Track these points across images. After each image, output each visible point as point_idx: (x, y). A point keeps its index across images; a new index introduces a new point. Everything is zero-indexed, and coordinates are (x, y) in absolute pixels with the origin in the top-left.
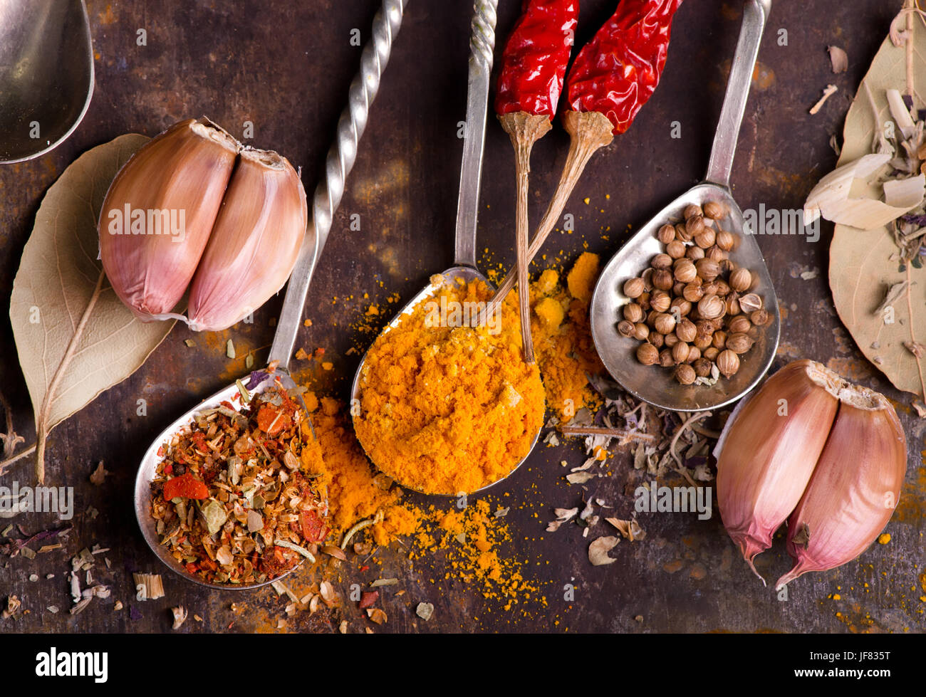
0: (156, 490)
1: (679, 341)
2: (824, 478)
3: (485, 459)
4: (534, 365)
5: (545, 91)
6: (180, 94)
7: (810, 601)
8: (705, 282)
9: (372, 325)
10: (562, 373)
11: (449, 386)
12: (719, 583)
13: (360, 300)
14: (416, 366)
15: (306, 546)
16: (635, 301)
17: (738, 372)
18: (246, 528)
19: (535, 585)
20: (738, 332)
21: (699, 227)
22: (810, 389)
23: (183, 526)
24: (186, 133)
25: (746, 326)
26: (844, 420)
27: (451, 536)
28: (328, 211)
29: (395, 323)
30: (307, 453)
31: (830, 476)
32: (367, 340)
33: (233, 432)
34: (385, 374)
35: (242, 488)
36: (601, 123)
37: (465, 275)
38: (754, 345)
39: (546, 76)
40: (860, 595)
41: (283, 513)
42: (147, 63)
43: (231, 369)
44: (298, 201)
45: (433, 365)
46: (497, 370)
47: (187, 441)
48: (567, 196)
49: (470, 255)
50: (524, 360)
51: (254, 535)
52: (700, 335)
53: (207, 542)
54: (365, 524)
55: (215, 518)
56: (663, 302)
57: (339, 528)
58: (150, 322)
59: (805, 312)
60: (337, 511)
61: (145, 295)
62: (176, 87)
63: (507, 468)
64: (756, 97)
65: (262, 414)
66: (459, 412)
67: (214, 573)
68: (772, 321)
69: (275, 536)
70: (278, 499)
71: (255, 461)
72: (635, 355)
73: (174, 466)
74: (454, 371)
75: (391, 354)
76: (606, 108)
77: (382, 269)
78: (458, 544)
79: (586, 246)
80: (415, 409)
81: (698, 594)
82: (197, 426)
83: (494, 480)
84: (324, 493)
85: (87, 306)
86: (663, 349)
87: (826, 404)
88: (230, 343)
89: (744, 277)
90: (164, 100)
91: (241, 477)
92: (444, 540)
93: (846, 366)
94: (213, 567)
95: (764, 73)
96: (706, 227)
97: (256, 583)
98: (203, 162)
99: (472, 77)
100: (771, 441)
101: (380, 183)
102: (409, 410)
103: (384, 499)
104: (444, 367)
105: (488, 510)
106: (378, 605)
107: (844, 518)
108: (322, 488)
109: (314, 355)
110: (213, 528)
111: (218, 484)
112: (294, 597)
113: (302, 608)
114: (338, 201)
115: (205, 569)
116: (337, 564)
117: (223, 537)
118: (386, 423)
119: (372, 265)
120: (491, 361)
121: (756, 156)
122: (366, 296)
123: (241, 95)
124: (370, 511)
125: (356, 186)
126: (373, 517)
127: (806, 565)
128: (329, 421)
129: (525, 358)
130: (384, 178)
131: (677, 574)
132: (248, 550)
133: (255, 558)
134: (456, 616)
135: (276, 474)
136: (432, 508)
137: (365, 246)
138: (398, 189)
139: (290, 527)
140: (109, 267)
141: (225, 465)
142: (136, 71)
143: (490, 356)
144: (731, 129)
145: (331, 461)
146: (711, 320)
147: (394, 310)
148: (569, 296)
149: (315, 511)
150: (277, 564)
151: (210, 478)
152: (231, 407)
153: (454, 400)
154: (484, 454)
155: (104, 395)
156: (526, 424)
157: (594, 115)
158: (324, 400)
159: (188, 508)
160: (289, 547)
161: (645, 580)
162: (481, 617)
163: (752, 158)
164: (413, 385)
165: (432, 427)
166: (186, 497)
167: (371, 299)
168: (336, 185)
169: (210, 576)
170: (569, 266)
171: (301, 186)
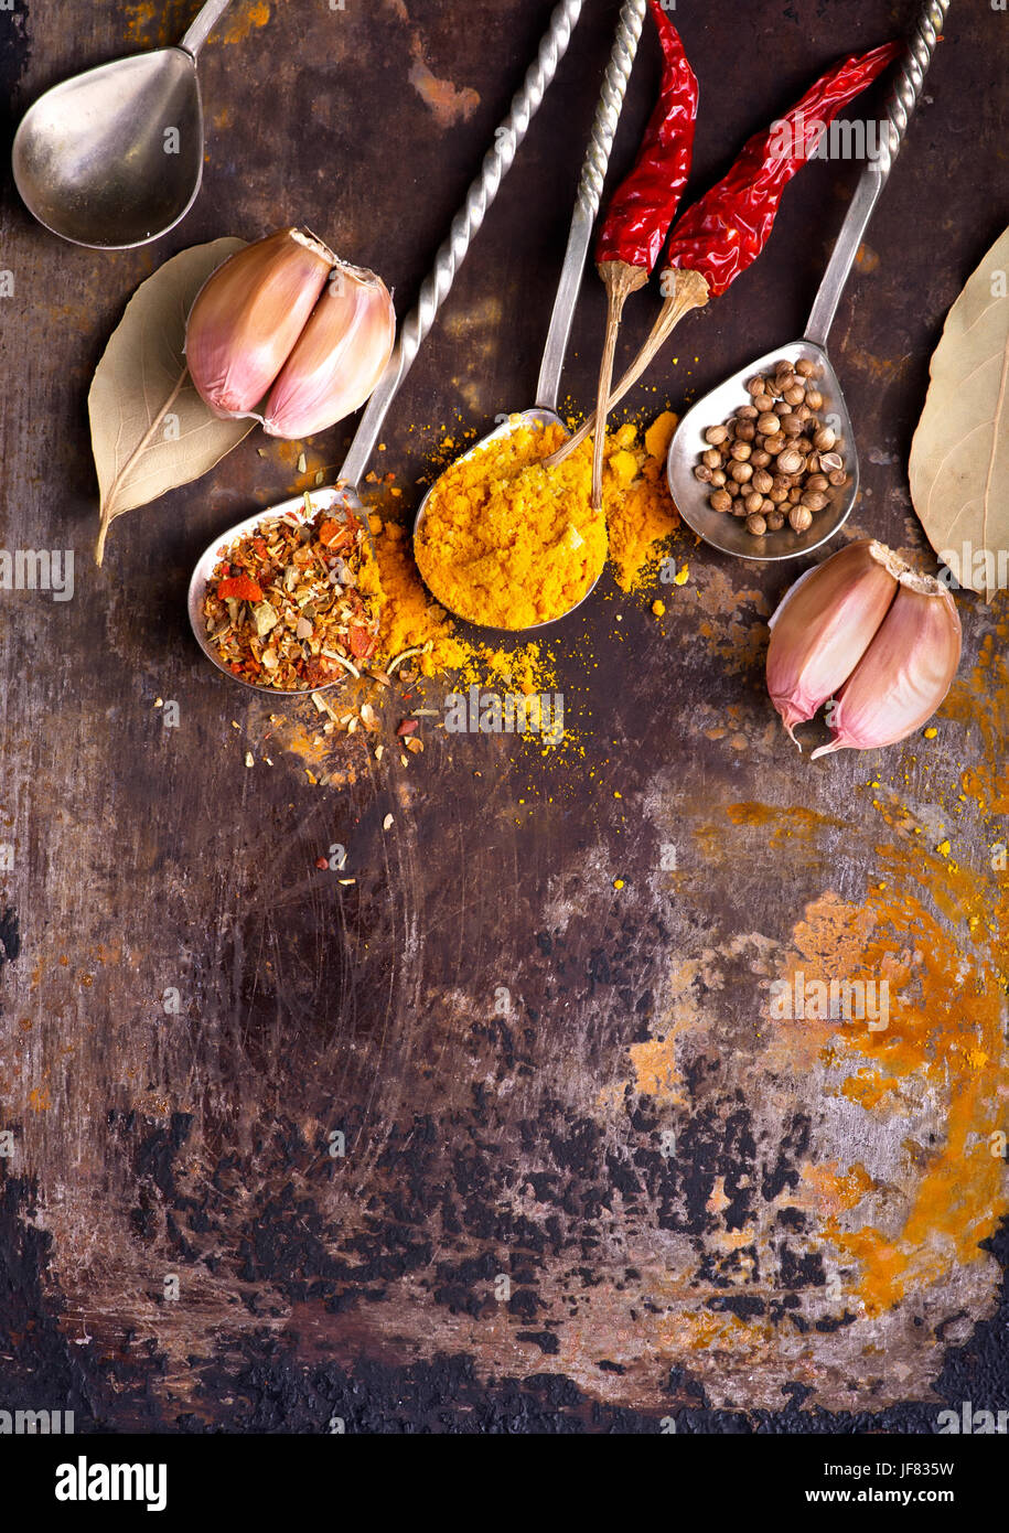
0: (211, 589)
1: (754, 491)
2: (875, 660)
3: (539, 597)
4: (601, 512)
5: (646, 244)
6: (283, 204)
7: (848, 785)
8: (788, 437)
9: (446, 457)
10: (628, 527)
11: (513, 521)
12: (760, 755)
13: (437, 431)
14: (483, 499)
15: (352, 661)
16: (716, 448)
17: (809, 529)
18: (295, 634)
19: (574, 734)
20: (815, 490)
21: (788, 382)
22: (871, 566)
23: (233, 625)
24: (285, 239)
25: (824, 485)
26: (902, 601)
27: (498, 676)
28: (416, 339)
29: (469, 456)
30: (365, 572)
31: (882, 657)
32: (438, 470)
33: (294, 542)
34: (452, 503)
35: (296, 596)
36: (697, 283)
37: (544, 419)
38: (828, 505)
39: (648, 229)
40: (899, 787)
41: (333, 624)
42: (255, 171)
43: (299, 482)
44: (387, 322)
45: (501, 498)
46: (562, 512)
47: (247, 545)
48: (655, 351)
49: (551, 398)
50: (591, 506)
51: (302, 641)
52: (776, 488)
53: (255, 643)
54: (414, 652)
55: (265, 620)
56: (743, 452)
57: (387, 653)
58: (227, 420)
59: (879, 496)
60: (388, 636)
61: (224, 391)
62: (282, 199)
63: (561, 610)
64: (856, 279)
65: (325, 528)
66: (519, 545)
67: (257, 675)
68: (849, 484)
69: (322, 646)
70: (330, 610)
71: (312, 572)
72: (709, 503)
73: (232, 569)
74: (520, 507)
75: (460, 484)
76: (705, 268)
77: (463, 403)
78: (504, 684)
79: (668, 405)
80: (477, 540)
81: (737, 764)
82: (260, 533)
83: (546, 619)
84: (376, 613)
85: (165, 402)
86: (737, 497)
87: (886, 584)
88: (303, 456)
89: (829, 437)
90: (268, 210)
91: (296, 585)
92: (490, 678)
93: (914, 556)
94: (257, 669)
95: (869, 256)
96: (796, 384)
97: (298, 690)
98: (299, 268)
99: (575, 221)
100: (825, 613)
101: (471, 318)
102: (471, 539)
103: (436, 630)
104: (511, 502)
105: (537, 655)
106: (416, 734)
107: (890, 700)
108: (375, 606)
109: (384, 480)
110: (263, 630)
111: (273, 589)
112: (333, 716)
113: (340, 727)
114: (427, 329)
115: (249, 670)
116: (380, 688)
117: (271, 640)
118: (446, 550)
119: (452, 397)
120: (558, 503)
121: (850, 337)
122: (443, 428)
123: (345, 214)
124: (419, 640)
125: (448, 318)
126: (422, 646)
127: (845, 741)
128: (390, 545)
129: (592, 505)
130: (476, 314)
131: (719, 741)
132: (294, 656)
133: (300, 664)
134: (492, 755)
135: (331, 587)
136: (482, 645)
137: (449, 379)
138: (489, 326)
139: (338, 638)
140: (193, 361)
141: (282, 573)
142: (244, 177)
143: (558, 497)
144: (834, 288)
145: (388, 585)
146: (790, 475)
147: (469, 444)
148: (645, 452)
149: (365, 628)
150: (320, 673)
151: (265, 583)
152: (295, 519)
153: (516, 534)
154: (539, 592)
155: (171, 493)
156: (585, 570)
157: (692, 273)
158: (389, 525)
159: (240, 609)
160: (335, 658)
161: (685, 744)
162: (518, 760)
163: (846, 340)
164: (478, 517)
165: (491, 557)
166: (239, 597)
167: (448, 431)
168: (427, 313)
169: (253, 678)
170: (649, 423)
171: (392, 307)
